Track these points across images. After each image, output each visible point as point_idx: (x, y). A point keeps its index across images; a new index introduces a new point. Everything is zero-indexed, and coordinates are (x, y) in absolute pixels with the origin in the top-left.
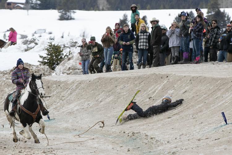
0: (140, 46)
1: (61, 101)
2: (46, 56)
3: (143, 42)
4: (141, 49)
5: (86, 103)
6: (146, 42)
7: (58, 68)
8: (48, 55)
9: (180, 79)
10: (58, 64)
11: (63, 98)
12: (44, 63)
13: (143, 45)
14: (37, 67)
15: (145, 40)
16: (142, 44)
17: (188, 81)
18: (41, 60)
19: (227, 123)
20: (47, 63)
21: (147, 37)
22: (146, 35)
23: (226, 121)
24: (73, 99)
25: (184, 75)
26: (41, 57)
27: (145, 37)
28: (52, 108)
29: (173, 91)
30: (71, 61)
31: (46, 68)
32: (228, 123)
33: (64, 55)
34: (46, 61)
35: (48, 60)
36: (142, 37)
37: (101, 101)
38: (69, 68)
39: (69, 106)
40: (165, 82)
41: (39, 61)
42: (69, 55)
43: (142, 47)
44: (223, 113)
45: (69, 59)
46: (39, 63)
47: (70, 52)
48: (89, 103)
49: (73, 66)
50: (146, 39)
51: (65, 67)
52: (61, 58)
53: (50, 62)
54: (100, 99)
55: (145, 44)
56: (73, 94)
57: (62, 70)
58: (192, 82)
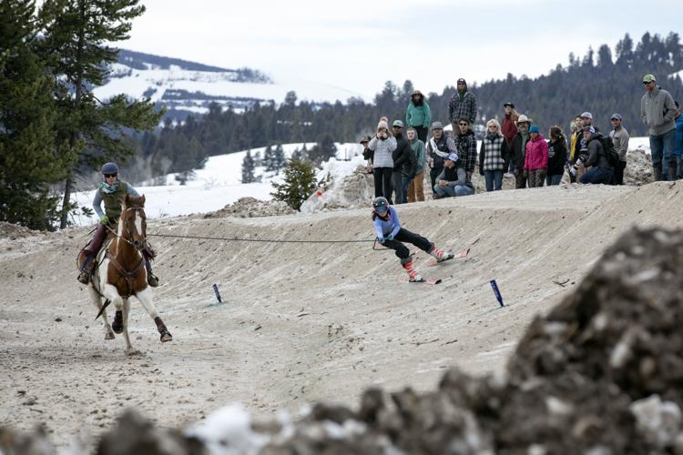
0: (487, 164)
1: (255, 266)
2: (284, 183)
3: (492, 157)
4: (488, 170)
5: (297, 269)
6: (498, 157)
7: (305, 205)
8: (288, 181)
9: (473, 216)
10: (306, 198)
11: (259, 260)
12: (282, 197)
13: (492, 163)
14: (267, 203)
15: (495, 153)
16: (490, 160)
17: (486, 220)
18: (275, 191)
19: (502, 305)
20: (287, 196)
21: (500, 146)
22: (499, 143)
23: (500, 299)
24: (276, 260)
25: (480, 208)
26: (275, 185)
27: (495, 146)
28: (236, 278)
29: (456, 240)
30: (329, 192)
31: (282, 206)
32: (504, 303)
33: (319, 180)
34: (285, 193)
35: (287, 190)
36: (490, 147)
37: (324, 264)
38: (326, 204)
39: (266, 275)
40: (445, 222)
41: (271, 194)
42: (328, 181)
43: (490, 167)
44: (493, 283)
45: (326, 189)
46: (272, 197)
47: (329, 175)
48: (303, 267)
49: (332, 200)
50: (498, 150)
51: (318, 203)
52: (313, 186)
53: (291, 195)
54: (324, 260)
55: (495, 160)
56: (278, 251)
57: (312, 208)
58: (493, 220)
